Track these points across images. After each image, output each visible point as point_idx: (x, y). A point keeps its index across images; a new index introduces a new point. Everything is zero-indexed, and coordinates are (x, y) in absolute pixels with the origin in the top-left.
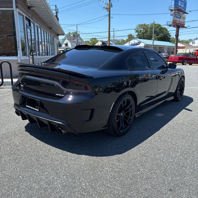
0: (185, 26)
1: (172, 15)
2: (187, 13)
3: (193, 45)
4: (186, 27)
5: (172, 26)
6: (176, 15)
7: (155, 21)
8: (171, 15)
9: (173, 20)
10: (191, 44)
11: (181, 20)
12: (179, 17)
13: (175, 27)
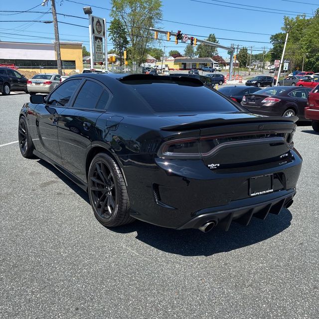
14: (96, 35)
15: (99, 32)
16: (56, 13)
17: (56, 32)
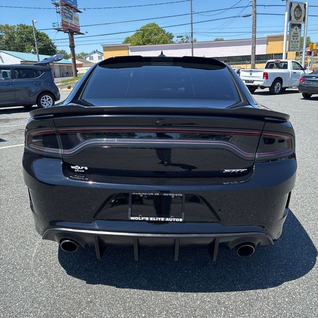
0: (80, 32)
1: (59, 12)
2: (80, 12)
3: (91, 61)
4: (82, 34)
5: (62, 31)
6: (65, 12)
7: (35, 21)
8: (57, 12)
9: (62, 21)
10: (88, 59)
11: (73, 22)
12: (70, 16)
13: (67, 32)
14: (293, 23)
15: (297, 18)
16: (256, 5)
17: (253, 25)
